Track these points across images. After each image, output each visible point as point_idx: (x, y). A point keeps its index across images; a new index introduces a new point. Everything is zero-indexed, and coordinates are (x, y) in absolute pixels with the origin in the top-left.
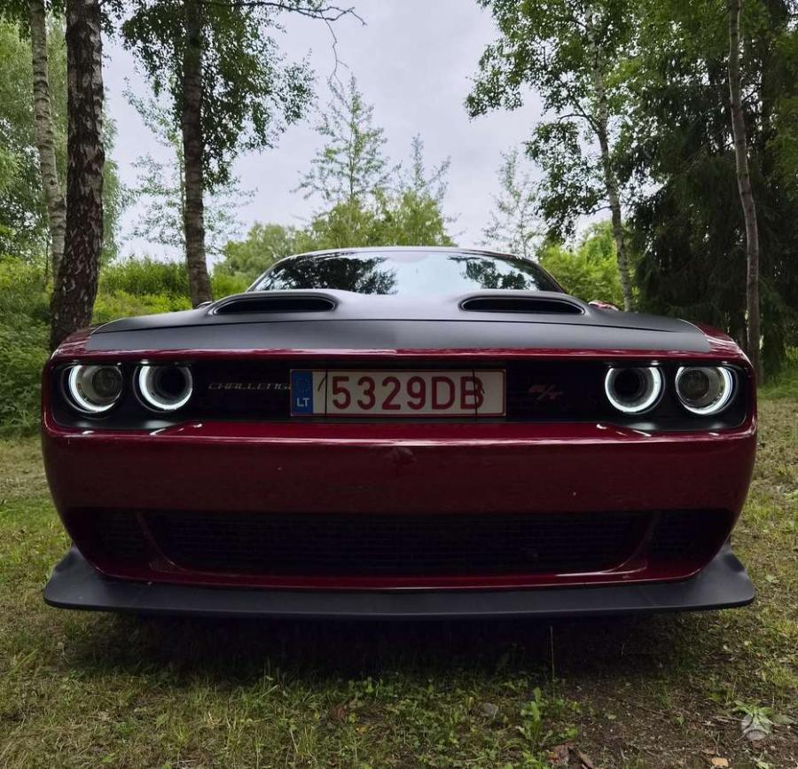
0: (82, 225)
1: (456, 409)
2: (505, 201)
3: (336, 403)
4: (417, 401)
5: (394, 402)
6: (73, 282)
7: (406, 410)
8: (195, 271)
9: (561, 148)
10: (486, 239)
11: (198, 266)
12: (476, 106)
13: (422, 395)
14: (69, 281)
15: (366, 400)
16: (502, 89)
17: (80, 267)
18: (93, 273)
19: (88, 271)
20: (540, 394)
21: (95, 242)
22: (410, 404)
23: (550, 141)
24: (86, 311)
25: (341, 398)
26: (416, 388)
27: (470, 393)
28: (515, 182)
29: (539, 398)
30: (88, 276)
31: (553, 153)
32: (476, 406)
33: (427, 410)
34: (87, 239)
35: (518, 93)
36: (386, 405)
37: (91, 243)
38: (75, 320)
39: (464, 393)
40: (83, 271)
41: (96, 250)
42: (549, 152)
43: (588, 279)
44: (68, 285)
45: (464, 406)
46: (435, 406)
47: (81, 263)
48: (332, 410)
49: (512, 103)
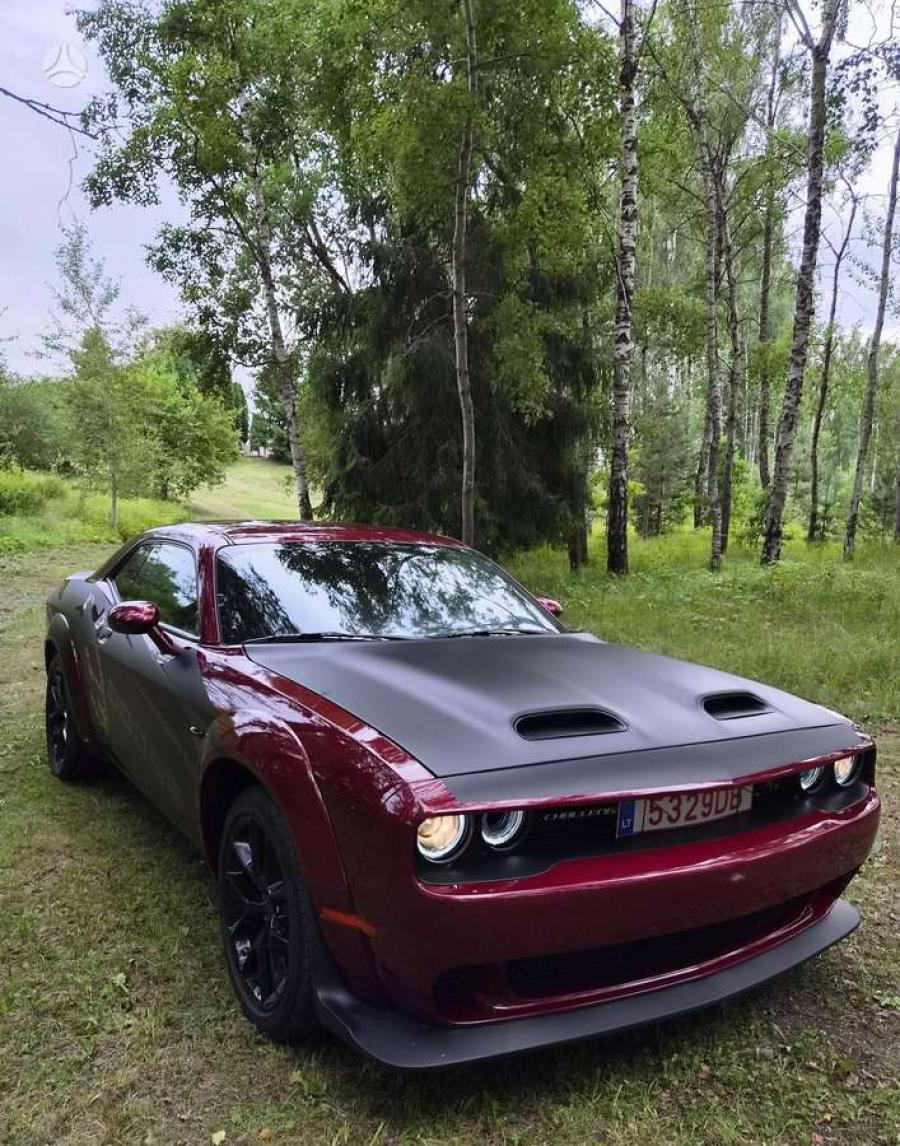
2: (71, 298)
3: (651, 821)
4: (706, 810)
5: (693, 814)
7: (700, 820)
9: (196, 263)
10: (43, 349)
12: (97, 192)
13: (710, 805)
15: (674, 815)
16: (130, 174)
23: (181, 252)
25: (655, 816)
26: (708, 799)
28: (83, 274)
31: (184, 268)
32: (738, 806)
33: (712, 816)
35: (154, 185)
36: (688, 818)
39: (733, 797)
42: (180, 265)
43: (178, 416)
45: (732, 807)
48: (649, 827)
49: (144, 196)
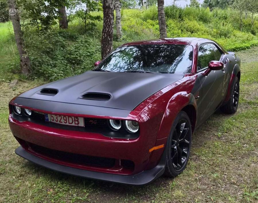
0: (107, 16)
1: (73, 124)
3: (52, 119)
5: (61, 121)
6: (106, 34)
8: (160, 17)
11: (161, 15)
14: (104, 34)
15: (57, 120)
17: (107, 29)
18: (111, 31)
19: (110, 31)
20: (92, 123)
21: (111, 21)
22: (64, 122)
24: (110, 43)
26: (65, 119)
27: (76, 121)
29: (92, 124)
30: (110, 32)
32: (78, 124)
33: (67, 124)
34: (109, 20)
37: (110, 21)
38: (107, 46)
39: (75, 120)
40: (108, 31)
41: (112, 23)
44: (104, 35)
45: (75, 124)
46: (69, 123)
47: (107, 28)
48: (52, 121)
